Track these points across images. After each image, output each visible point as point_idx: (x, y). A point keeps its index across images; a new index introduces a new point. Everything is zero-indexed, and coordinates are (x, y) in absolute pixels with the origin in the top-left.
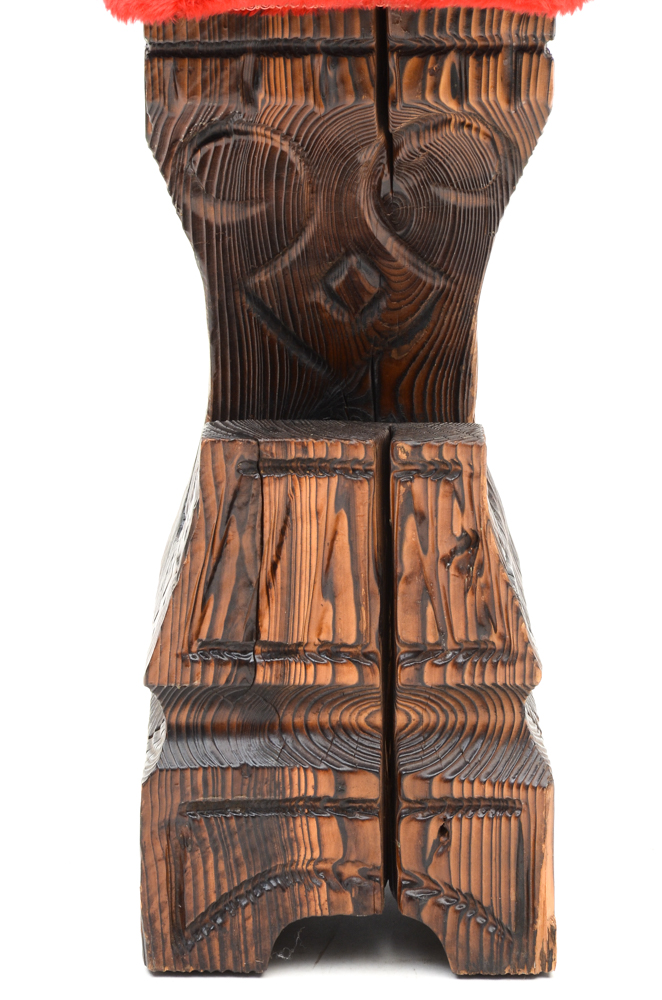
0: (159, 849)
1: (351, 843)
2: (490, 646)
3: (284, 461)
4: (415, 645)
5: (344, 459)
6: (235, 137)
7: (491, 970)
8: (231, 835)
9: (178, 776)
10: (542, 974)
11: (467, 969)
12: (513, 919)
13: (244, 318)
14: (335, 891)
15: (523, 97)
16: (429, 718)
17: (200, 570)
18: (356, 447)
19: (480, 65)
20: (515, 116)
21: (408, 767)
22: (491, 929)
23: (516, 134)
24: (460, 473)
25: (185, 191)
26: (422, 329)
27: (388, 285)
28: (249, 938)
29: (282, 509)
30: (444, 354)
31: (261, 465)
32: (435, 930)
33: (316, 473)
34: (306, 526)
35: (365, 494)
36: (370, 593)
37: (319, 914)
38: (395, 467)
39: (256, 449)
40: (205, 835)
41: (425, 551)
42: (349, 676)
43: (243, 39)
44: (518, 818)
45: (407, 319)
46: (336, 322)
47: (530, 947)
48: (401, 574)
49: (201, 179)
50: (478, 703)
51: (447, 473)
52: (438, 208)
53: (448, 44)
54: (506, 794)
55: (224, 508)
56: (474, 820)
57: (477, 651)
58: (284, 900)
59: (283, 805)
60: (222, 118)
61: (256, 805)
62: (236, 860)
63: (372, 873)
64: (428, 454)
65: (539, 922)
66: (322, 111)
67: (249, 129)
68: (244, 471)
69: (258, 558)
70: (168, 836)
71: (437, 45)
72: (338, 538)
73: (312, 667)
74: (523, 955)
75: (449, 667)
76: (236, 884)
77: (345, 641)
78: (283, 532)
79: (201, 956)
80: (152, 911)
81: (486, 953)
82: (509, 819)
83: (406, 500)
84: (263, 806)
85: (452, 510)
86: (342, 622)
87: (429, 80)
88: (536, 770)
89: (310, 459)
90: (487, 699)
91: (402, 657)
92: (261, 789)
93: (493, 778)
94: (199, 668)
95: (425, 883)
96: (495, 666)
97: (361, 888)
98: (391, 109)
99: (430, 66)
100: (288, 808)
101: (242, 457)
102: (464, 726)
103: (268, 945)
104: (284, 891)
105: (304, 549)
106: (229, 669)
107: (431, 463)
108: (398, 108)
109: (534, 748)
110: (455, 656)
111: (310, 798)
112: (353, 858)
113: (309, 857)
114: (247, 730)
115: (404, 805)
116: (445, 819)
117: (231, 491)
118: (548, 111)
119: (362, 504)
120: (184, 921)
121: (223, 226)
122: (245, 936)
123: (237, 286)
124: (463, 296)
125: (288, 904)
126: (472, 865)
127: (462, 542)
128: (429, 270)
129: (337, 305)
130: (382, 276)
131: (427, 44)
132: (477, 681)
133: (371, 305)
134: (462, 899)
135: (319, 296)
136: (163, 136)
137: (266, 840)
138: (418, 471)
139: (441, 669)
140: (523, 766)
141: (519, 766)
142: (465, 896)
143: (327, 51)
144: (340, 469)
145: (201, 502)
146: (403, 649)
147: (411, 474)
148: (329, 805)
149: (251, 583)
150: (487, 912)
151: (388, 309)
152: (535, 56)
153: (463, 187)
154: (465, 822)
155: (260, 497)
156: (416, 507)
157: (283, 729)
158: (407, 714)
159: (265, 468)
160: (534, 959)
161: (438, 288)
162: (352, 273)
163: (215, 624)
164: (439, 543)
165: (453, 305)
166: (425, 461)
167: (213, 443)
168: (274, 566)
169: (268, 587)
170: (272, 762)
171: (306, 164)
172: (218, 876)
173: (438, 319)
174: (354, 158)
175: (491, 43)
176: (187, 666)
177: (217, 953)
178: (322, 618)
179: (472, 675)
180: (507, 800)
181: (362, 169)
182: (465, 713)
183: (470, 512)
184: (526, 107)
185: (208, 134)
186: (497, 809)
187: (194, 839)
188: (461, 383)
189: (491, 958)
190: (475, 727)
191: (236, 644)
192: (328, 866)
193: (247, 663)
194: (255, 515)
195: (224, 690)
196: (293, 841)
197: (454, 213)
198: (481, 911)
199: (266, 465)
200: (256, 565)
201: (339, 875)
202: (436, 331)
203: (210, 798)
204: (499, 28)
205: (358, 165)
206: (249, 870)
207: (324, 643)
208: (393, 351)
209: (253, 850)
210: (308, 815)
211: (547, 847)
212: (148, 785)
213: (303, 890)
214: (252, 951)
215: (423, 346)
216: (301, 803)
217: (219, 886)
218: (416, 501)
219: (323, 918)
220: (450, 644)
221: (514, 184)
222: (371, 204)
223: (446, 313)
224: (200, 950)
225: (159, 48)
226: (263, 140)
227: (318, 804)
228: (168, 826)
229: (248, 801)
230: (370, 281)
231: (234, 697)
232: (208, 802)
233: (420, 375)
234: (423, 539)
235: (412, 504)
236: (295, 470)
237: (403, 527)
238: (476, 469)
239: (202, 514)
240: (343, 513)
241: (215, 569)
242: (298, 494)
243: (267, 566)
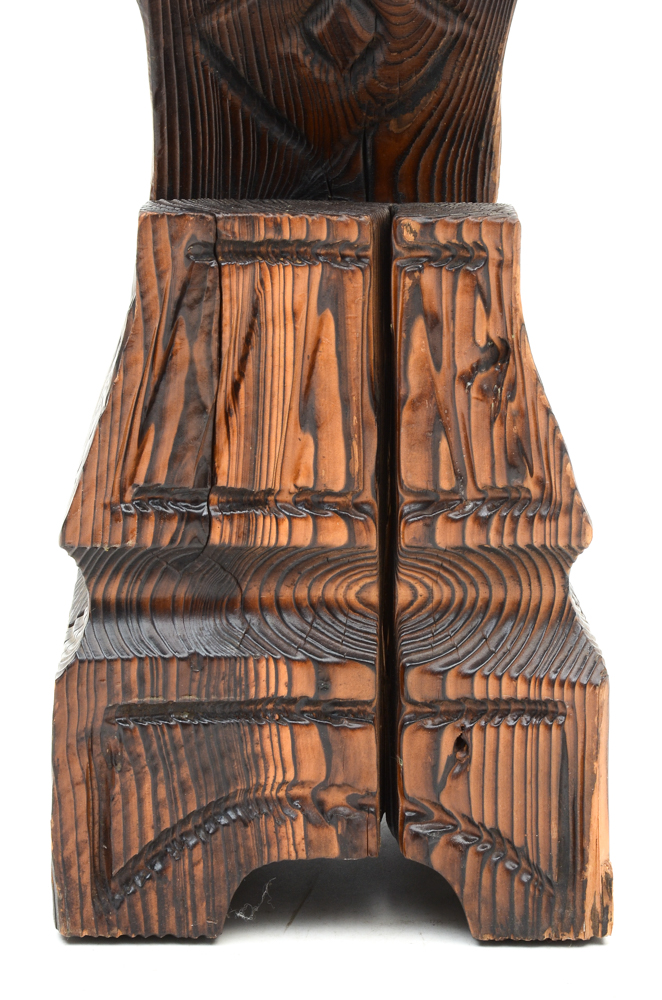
0: (77, 767)
1: (337, 760)
2: (524, 494)
3: (250, 244)
4: (424, 493)
5: (331, 241)
7: (525, 933)
8: (176, 749)
9: (104, 668)
10: (594, 940)
11: (493, 933)
12: (554, 864)
13: (197, 74)
14: (315, 825)
16: (442, 593)
17: (136, 390)
18: (346, 225)
21: (414, 657)
22: (525, 878)
24: (486, 260)
26: (430, 91)
27: (387, 29)
28: (198, 891)
29: (247, 310)
30: (457, 125)
31: (219, 249)
32: (449, 878)
33: (292, 261)
34: (279, 332)
35: (359, 289)
36: (364, 424)
37: (293, 857)
38: (398, 253)
39: (213, 227)
40: (141, 749)
41: (438, 366)
42: (336, 534)
44: (561, 726)
45: (411, 77)
46: (318, 82)
47: (578, 902)
48: (406, 397)
50: (506, 573)
51: (467, 261)
54: (545, 694)
55: (169, 306)
56: (503, 729)
57: (507, 501)
58: (245, 838)
59: (246, 708)
61: (209, 709)
62: (182, 784)
63: (364, 801)
64: (442, 235)
65: (590, 868)
68: (197, 256)
69: (215, 374)
70: (90, 751)
72: (321, 348)
73: (286, 522)
74: (569, 913)
75: (469, 522)
76: (181, 816)
77: (330, 487)
78: (248, 341)
79: (133, 916)
80: (66, 853)
81: (518, 909)
82: (549, 728)
83: (412, 296)
84: (218, 710)
85: (474, 309)
86: (326, 462)
88: (584, 662)
89: (284, 241)
90: (518, 567)
91: (406, 509)
92: (216, 687)
93: (527, 672)
94: (133, 523)
95: (437, 814)
96: (530, 521)
97: (349, 822)
100: (252, 712)
101: (193, 237)
102: (487, 604)
103: (223, 900)
104: (246, 825)
105: (276, 363)
106: (174, 524)
107: (446, 247)
109: (582, 634)
110: (478, 508)
111: (282, 700)
112: (339, 780)
113: (280, 779)
114: (198, 607)
115: (408, 708)
116: (463, 728)
117: (179, 284)
119: (353, 302)
120: (110, 868)
122: (192, 887)
123: (188, 29)
124: (485, 43)
125: (251, 843)
126: (500, 790)
127: (487, 354)
128: (441, 8)
129: (320, 58)
130: (379, 16)
132: (507, 541)
133: (363, 58)
134: (485, 836)
135: (294, 45)
137: (222, 756)
138: (430, 259)
139: (459, 524)
140: (567, 658)
141: (562, 657)
142: (489, 833)
144: (326, 255)
145: (139, 298)
146: (407, 499)
147: (420, 263)
148: (307, 708)
149: (204, 408)
150: (520, 853)
151: (386, 63)
154: (490, 732)
155: (218, 292)
156: (427, 306)
157: (246, 608)
158: (412, 588)
159: (224, 254)
160: (583, 920)
161: (452, 33)
162: (340, 11)
163: (156, 464)
164: (456, 355)
165: (470, 57)
166: (438, 244)
167: (155, 218)
168: (236, 387)
169: (228, 414)
170: (232, 651)
172: (157, 805)
173: (452, 77)
176: (117, 520)
177: (154, 911)
178: (300, 457)
179: (500, 533)
180: (546, 702)
182: (489, 587)
183: (498, 314)
186: (533, 714)
187: (126, 755)
188: (480, 165)
189: (525, 917)
190: (502, 605)
191: (185, 491)
192: (306, 792)
193: (199, 517)
194: (210, 316)
195: (168, 553)
196: (258, 759)
198: (510, 853)
199: (226, 249)
200: (211, 383)
201: (320, 805)
202: (448, 93)
203: (147, 700)
206: (199, 797)
207: (302, 491)
208: (393, 122)
209: (205, 770)
210: (279, 723)
211: (599, 766)
212: (64, 681)
213: (271, 824)
214: (202, 907)
215: (431, 115)
216: (270, 706)
217: (158, 819)
218: (426, 298)
219: (299, 862)
220: (470, 492)
223: (462, 69)
224: (131, 906)
227: (292, 708)
228: (89, 737)
229: (200, 704)
230: (362, 25)
231: (180, 564)
232: (144, 705)
233: (427, 154)
234: (435, 350)
235: (421, 303)
236: (265, 256)
237: (409, 333)
238: (507, 254)
239: (140, 314)
240: (329, 314)
241: (156, 390)
242: (269, 288)
243: (226, 386)
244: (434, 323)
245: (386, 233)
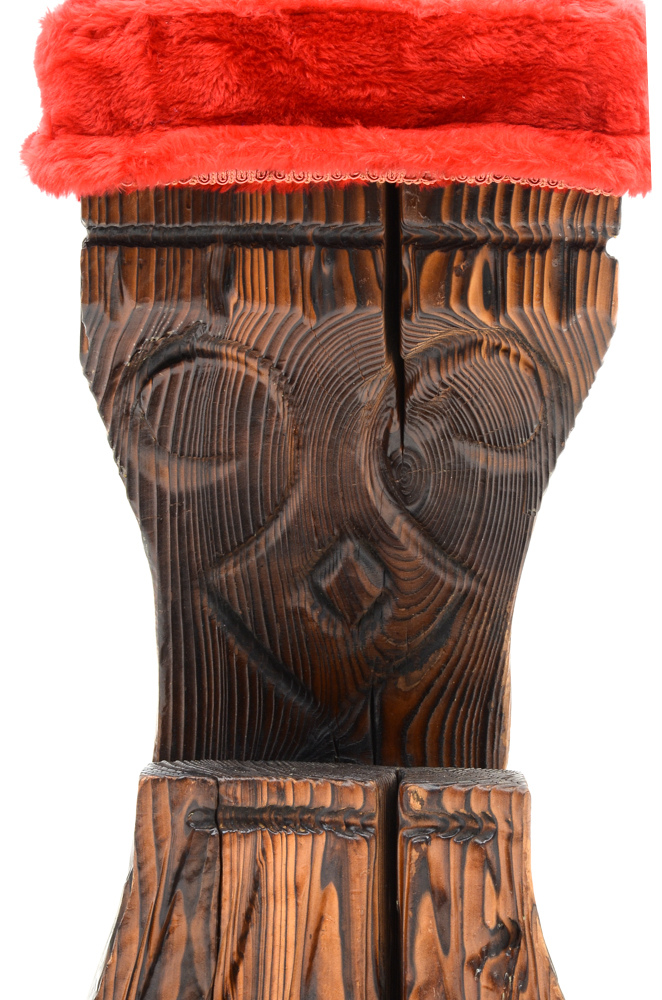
3: (252, 810)
5: (335, 808)
6: (199, 361)
13: (204, 628)
15: (578, 310)
17: (130, 973)
18: (352, 791)
19: (521, 264)
20: (567, 336)
23: (568, 364)
24: (496, 833)
25: (132, 441)
26: (438, 649)
27: (395, 584)
29: (248, 883)
30: (466, 685)
31: (220, 815)
33: (295, 829)
34: (281, 907)
35: (364, 860)
38: (404, 823)
39: (215, 792)
41: (446, 950)
43: (211, 224)
45: (419, 633)
46: (325, 637)
48: (413, 983)
49: (153, 423)
51: (476, 832)
52: (461, 473)
53: (480, 235)
55: (167, 879)
60: (181, 333)
64: (450, 804)
66: (314, 323)
67: (217, 349)
68: (197, 823)
69: (212, 955)
71: (466, 237)
72: (324, 926)
78: (248, 917)
83: (419, 871)
85: (483, 887)
87: (455, 281)
89: (287, 807)
98: (404, 322)
99: (455, 264)
101: (194, 802)
105: (277, 943)
107: (454, 817)
108: (414, 320)
117: (178, 854)
118: (611, 329)
119: (358, 875)
121: (180, 495)
123: (197, 583)
124: (493, 601)
127: (497, 937)
128: (449, 564)
129: (328, 613)
130: (387, 571)
131: (453, 235)
133: (371, 613)
135: (302, 599)
136: (103, 357)
138: (438, 829)
143: (320, 242)
144: (331, 823)
145: (136, 871)
147: (427, 833)
149: (201, 993)
151: (394, 619)
152: (594, 254)
153: (495, 444)
155: (218, 863)
156: (434, 881)
159: (225, 821)
161: (460, 590)
162: (349, 565)
164: (465, 937)
165: (479, 614)
166: (445, 813)
167: (155, 782)
168: (235, 969)
171: (291, 404)
173: (460, 634)
174: (353, 395)
175: (536, 236)
181: (364, 413)
183: (508, 892)
184: (582, 323)
185: (162, 359)
188: (489, 727)
194: (210, 889)
197: (484, 481)
199: (228, 816)
200: (209, 965)
202: (457, 651)
204: (546, 217)
205: (358, 405)
208: (401, 680)
215: (439, 673)
218: (433, 873)
221: (563, 440)
222: (375, 466)
223: (470, 626)
225: (100, 234)
226: (233, 366)
230: (370, 580)
233: (435, 714)
234: (443, 931)
235: (428, 878)
236: (267, 824)
237: (415, 911)
238: (517, 827)
239: (137, 887)
240: (332, 888)
241: (151, 973)
242: (270, 859)
243: (224, 968)
244: (441, 900)
245: (392, 799)
